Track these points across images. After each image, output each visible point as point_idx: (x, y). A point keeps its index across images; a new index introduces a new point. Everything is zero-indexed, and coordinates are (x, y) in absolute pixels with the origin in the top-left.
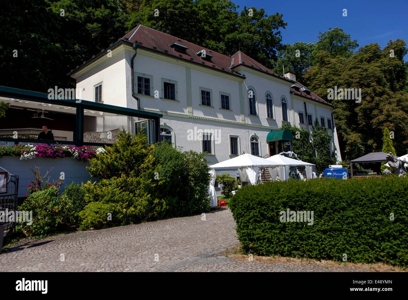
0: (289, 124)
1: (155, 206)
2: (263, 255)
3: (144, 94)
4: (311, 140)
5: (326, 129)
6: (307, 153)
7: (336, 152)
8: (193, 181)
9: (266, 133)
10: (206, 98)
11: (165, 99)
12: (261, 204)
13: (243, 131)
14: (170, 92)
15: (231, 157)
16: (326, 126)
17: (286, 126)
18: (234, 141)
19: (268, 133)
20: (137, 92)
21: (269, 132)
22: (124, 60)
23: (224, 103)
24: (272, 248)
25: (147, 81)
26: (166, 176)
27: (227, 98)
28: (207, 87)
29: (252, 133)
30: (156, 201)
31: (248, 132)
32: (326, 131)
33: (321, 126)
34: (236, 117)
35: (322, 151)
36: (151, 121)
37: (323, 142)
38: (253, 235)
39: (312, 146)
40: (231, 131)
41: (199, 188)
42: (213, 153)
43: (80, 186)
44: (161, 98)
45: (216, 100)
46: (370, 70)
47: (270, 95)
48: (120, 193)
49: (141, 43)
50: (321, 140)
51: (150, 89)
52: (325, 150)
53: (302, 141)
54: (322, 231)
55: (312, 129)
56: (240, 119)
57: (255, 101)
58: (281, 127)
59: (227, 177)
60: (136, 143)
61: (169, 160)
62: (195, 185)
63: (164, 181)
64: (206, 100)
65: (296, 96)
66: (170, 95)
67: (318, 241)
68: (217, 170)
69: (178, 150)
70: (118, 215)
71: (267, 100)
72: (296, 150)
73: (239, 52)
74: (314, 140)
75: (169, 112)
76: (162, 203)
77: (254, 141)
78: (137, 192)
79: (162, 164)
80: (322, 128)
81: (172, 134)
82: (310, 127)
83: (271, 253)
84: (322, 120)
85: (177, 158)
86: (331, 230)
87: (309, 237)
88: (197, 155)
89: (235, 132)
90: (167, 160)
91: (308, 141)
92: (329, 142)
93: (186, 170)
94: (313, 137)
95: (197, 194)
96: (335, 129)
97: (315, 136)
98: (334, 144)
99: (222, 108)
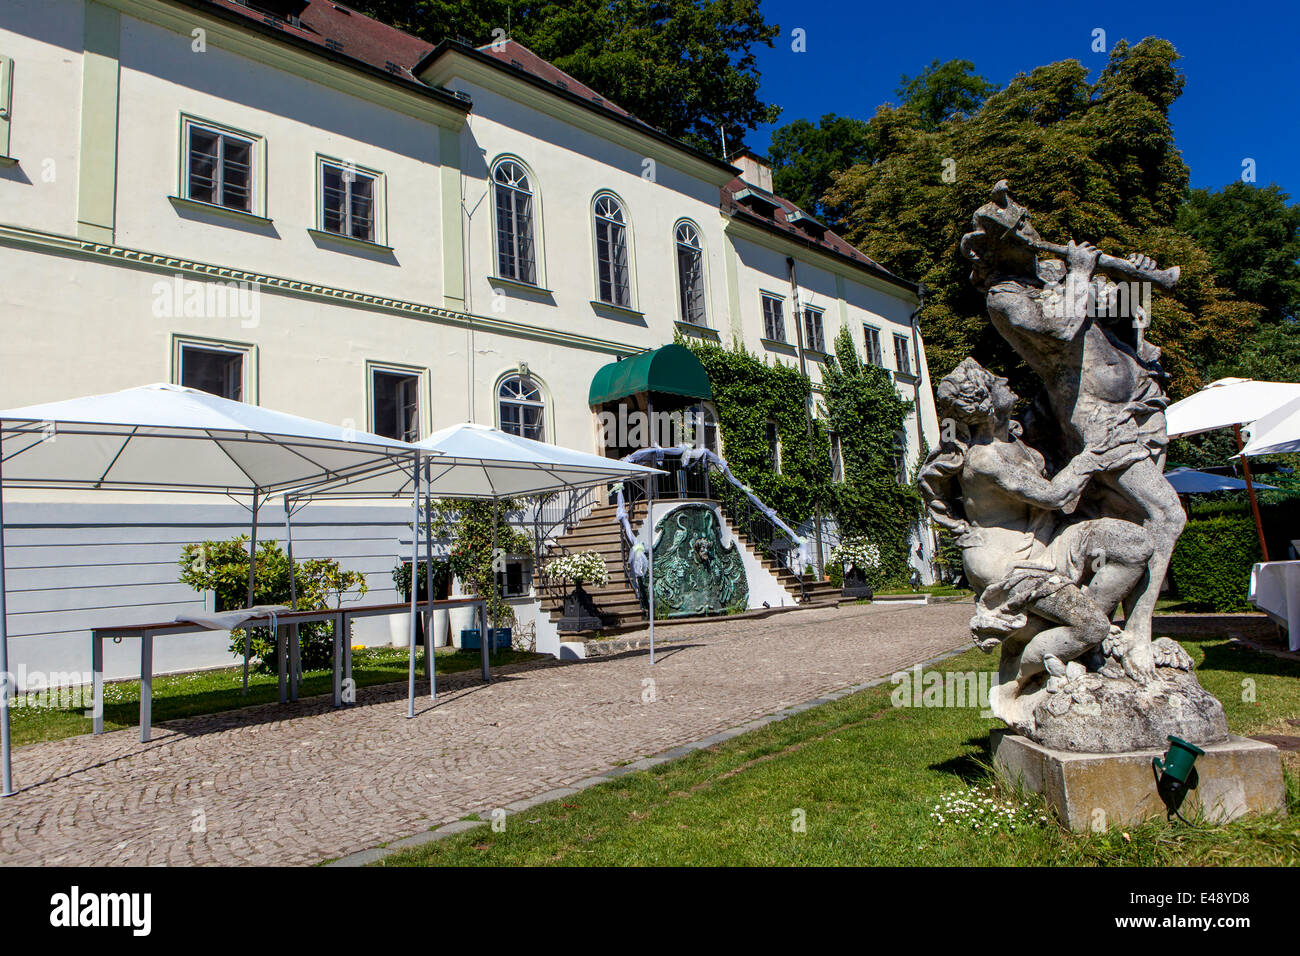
0: (711, 336)
5: (886, 373)
6: (797, 462)
9: (591, 368)
10: (219, 167)
13: (455, 348)
16: (889, 360)
19: (595, 367)
21: (603, 364)
31: (486, 354)
32: (887, 380)
33: (865, 359)
35: (865, 456)
37: (871, 421)
39: (819, 436)
40: (378, 340)
46: (1050, 146)
47: (615, 208)
50: (860, 411)
52: (881, 452)
53: (771, 410)
57: (530, 222)
64: (219, 180)
65: (747, 228)
71: (600, 224)
72: (742, 446)
74: (832, 411)
77: (519, 396)
80: (869, 369)
84: (871, 335)
89: (402, 349)
91: (803, 412)
94: (828, 399)
96: (926, 376)
97: (836, 395)
98: (921, 433)
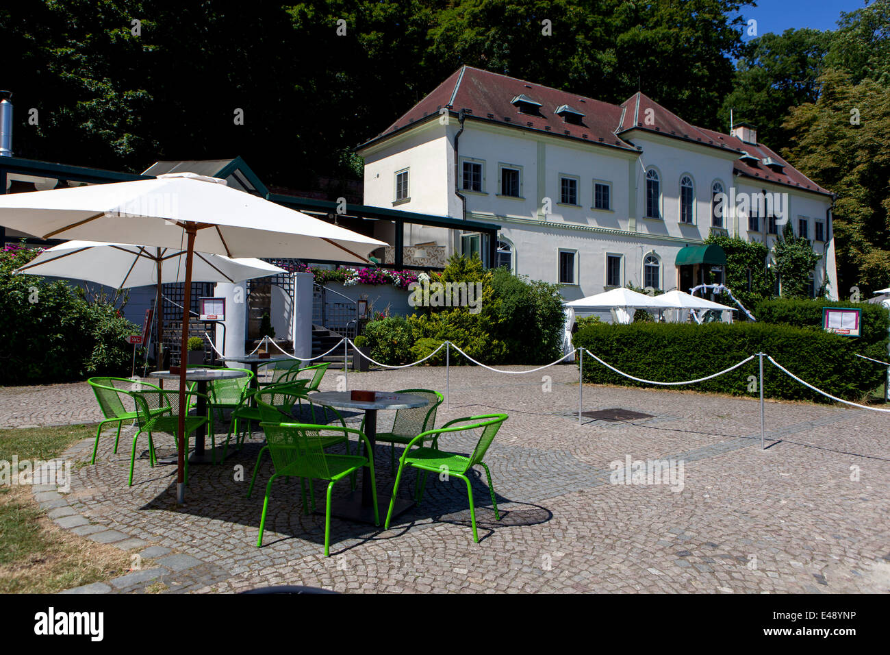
0: (725, 234)
1: (493, 349)
2: (598, 383)
3: (472, 189)
4: (771, 262)
5: (809, 241)
6: (759, 287)
7: (828, 287)
8: (540, 322)
9: (676, 250)
10: (569, 191)
11: (504, 197)
12: (598, 339)
13: (632, 246)
14: (511, 184)
15: (607, 289)
16: (812, 234)
17: (718, 236)
18: (613, 263)
19: (678, 249)
20: (462, 187)
21: (681, 248)
22: (444, 139)
23: (600, 198)
24: (606, 377)
25: (477, 168)
26: (508, 313)
27: (606, 188)
28: (570, 172)
29: (649, 249)
30: (495, 342)
31: (641, 247)
32: (809, 245)
33: (798, 236)
34: (620, 223)
35: (793, 284)
36: (484, 235)
37: (797, 268)
38: (591, 365)
39: (771, 275)
40: (609, 245)
41: (547, 331)
42: (576, 282)
43: (405, 319)
44: (497, 195)
45: (586, 194)
47: (689, 180)
48: (454, 330)
49: (470, 111)
50: (793, 263)
51: (480, 181)
52: (801, 282)
53: (749, 264)
54: (647, 364)
55: (776, 241)
56: (626, 227)
57: (658, 192)
58: (707, 238)
59: (596, 322)
60: (471, 271)
61: (512, 294)
62: (543, 328)
63: (505, 319)
64: (569, 195)
65: (744, 180)
66: (511, 188)
67: (642, 372)
68: (577, 309)
69: (522, 280)
70: (454, 354)
71: (683, 189)
72: (736, 281)
73: (637, 94)
74: (778, 263)
75: (508, 216)
76: (502, 346)
77: (651, 263)
78: (473, 330)
79: (503, 298)
80: (800, 240)
81: (512, 250)
82: (772, 238)
83: (605, 382)
84: (803, 224)
85: (522, 292)
86: (654, 363)
87: (636, 369)
88: (548, 287)
89: (615, 248)
90: (509, 294)
91: (764, 264)
92: (813, 267)
93: (533, 306)
94: (777, 257)
95: (546, 339)
96: (832, 242)
97: (781, 255)
98: (825, 271)
99: (596, 206)
